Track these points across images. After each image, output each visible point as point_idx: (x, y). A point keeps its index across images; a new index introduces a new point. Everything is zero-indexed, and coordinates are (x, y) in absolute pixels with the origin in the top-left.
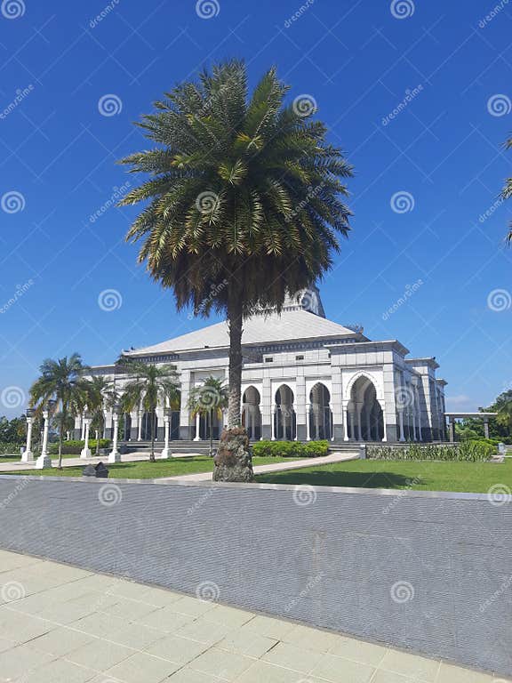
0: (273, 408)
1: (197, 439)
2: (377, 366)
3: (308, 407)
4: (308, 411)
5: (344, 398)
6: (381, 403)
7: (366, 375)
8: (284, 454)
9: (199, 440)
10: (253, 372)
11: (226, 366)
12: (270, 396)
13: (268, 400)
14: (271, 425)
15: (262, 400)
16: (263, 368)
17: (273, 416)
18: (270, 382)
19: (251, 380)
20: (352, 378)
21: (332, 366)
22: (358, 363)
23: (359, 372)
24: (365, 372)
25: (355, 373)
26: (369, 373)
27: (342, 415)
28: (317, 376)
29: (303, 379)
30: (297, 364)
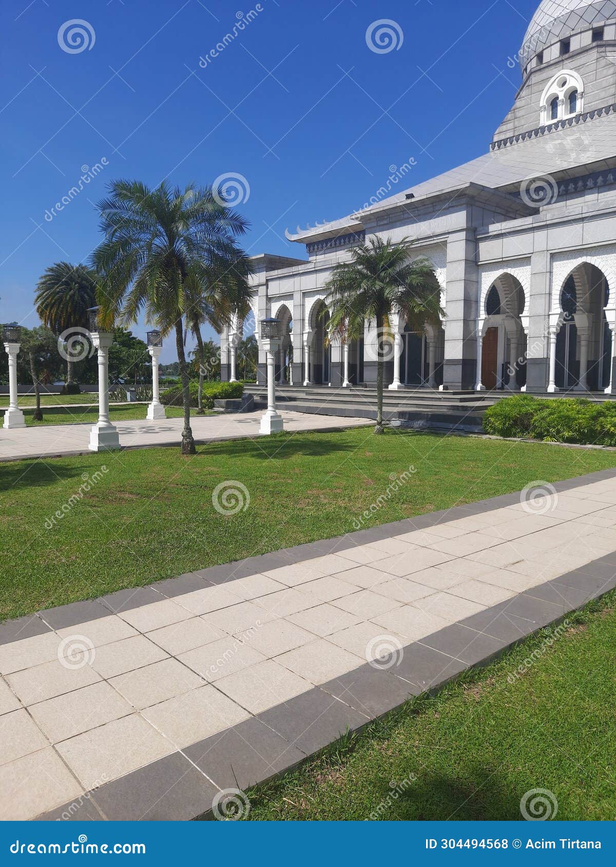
9: (399, 387)
10: (506, 240)
11: (449, 233)
12: (547, 292)
13: (542, 301)
14: (548, 359)
15: (527, 304)
16: (533, 229)
17: (553, 338)
18: (549, 260)
19: (504, 259)
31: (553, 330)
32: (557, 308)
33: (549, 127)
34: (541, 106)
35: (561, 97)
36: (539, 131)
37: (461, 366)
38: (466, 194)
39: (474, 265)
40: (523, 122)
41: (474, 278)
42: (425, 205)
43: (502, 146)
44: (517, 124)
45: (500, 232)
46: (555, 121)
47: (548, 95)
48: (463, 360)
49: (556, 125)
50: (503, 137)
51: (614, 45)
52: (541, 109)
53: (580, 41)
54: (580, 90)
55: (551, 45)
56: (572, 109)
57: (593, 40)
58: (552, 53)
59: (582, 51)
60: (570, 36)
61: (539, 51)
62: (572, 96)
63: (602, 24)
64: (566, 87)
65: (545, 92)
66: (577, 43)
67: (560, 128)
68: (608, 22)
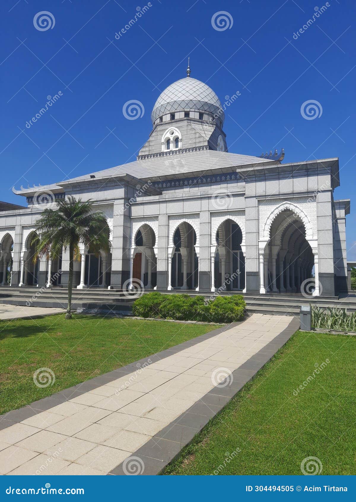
0: (170, 251)
1: (81, 286)
2: (309, 196)
3: (213, 250)
4: (213, 255)
5: (261, 239)
6: (313, 245)
7: (291, 207)
9: (84, 287)
10: (146, 207)
11: (115, 199)
12: (167, 236)
13: (164, 240)
14: (167, 271)
15: (157, 241)
16: (159, 202)
17: (170, 261)
18: (167, 219)
19: (145, 217)
20: (272, 213)
21: (245, 198)
22: (282, 192)
23: (283, 204)
24: (290, 204)
25: (277, 206)
26: (296, 205)
27: (258, 260)
28: (227, 211)
29: (208, 214)
30: (201, 196)
31: (170, 256)
32: (172, 245)
33: (166, 153)
34: (162, 142)
35: (172, 139)
36: (161, 154)
37: (121, 275)
38: (124, 180)
39: (128, 218)
40: (153, 148)
41: (128, 225)
42: (102, 182)
43: (143, 158)
44: (150, 149)
45: (142, 202)
46: (169, 150)
47: (165, 137)
48: (122, 271)
49: (169, 153)
50: (143, 154)
51: (194, 121)
52: (162, 144)
53: (179, 116)
54: (180, 138)
55: (166, 114)
56: (177, 146)
57: (185, 117)
58: (167, 118)
59: (181, 120)
60: (175, 112)
61: (160, 116)
62: (177, 140)
63: (188, 110)
64: (174, 135)
65: (163, 136)
66: (177, 116)
67: (171, 154)
68: (191, 110)
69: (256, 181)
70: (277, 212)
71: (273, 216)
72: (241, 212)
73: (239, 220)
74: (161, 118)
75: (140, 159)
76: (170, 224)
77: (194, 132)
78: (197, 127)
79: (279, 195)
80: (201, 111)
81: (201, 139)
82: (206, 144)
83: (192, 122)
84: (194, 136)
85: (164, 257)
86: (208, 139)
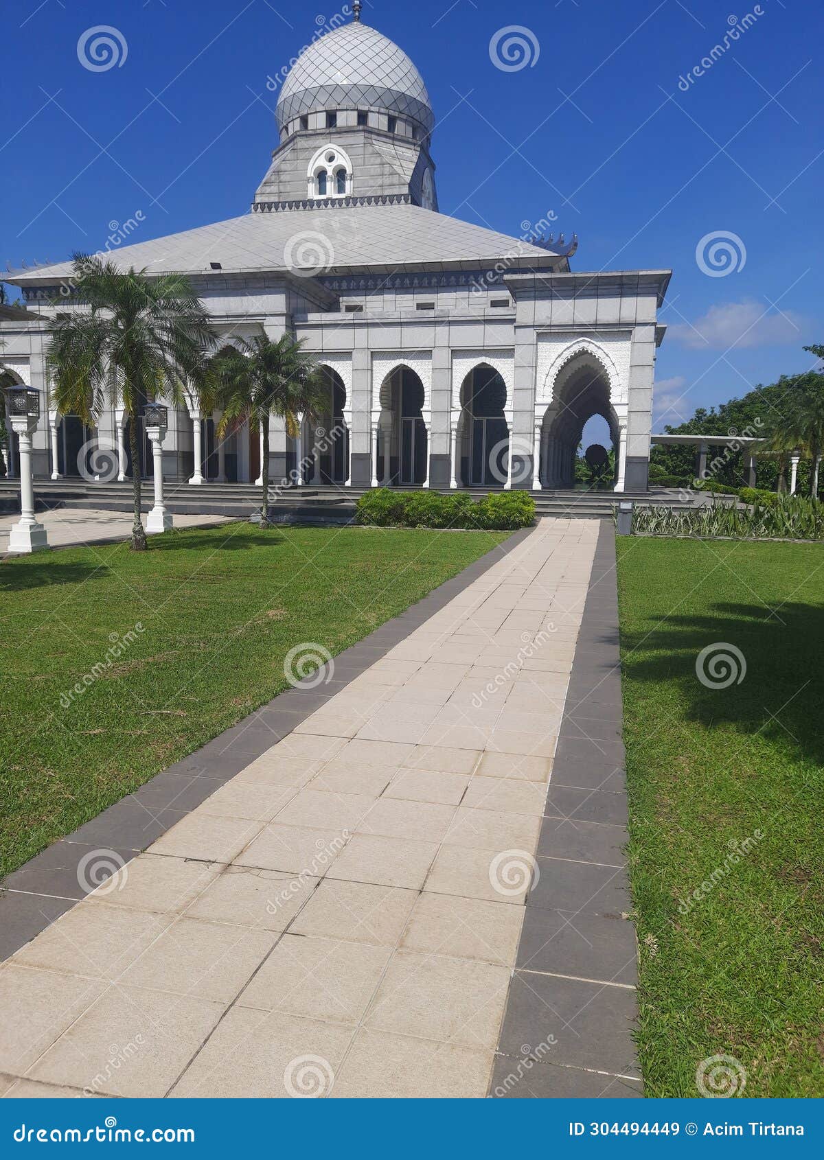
0: (375, 417)
1: (197, 479)
2: (620, 330)
3: (456, 417)
4: (455, 426)
5: (539, 400)
6: (621, 411)
7: (591, 348)
8: (437, 521)
10: (328, 333)
11: (266, 315)
12: (369, 389)
13: (364, 397)
14: (371, 454)
15: (348, 399)
16: (354, 325)
18: (370, 358)
19: (324, 351)
20: (559, 356)
21: (516, 327)
22: (578, 321)
23: (578, 342)
24: (590, 342)
25: (569, 344)
26: (598, 344)
27: (532, 435)
28: (482, 348)
29: (447, 353)
30: (436, 319)
31: (375, 426)
32: (378, 406)
33: (318, 203)
34: (309, 175)
35: (330, 173)
36: (308, 204)
37: (284, 460)
38: (285, 278)
40: (289, 189)
42: (235, 279)
44: (283, 189)
45: (320, 322)
46: (323, 197)
47: (315, 167)
48: (287, 452)
49: (326, 202)
50: (265, 200)
51: (379, 135)
52: (308, 180)
53: (346, 119)
54: (349, 171)
55: (316, 112)
56: (341, 189)
57: (359, 123)
58: (318, 122)
59: (349, 131)
60: (337, 110)
61: (304, 113)
62: (341, 174)
63: (366, 108)
64: (334, 163)
65: (311, 162)
66: (343, 120)
67: (329, 206)
68: (372, 109)
69: (535, 298)
70: (568, 354)
71: (560, 362)
72: (508, 352)
73: (503, 367)
74: (304, 120)
75: (259, 210)
76: (374, 369)
77: (378, 161)
78: (385, 148)
79: (573, 325)
80: (391, 112)
81: (395, 180)
82: (405, 190)
83: (374, 137)
84: (379, 171)
85: (365, 429)
86: (408, 179)
